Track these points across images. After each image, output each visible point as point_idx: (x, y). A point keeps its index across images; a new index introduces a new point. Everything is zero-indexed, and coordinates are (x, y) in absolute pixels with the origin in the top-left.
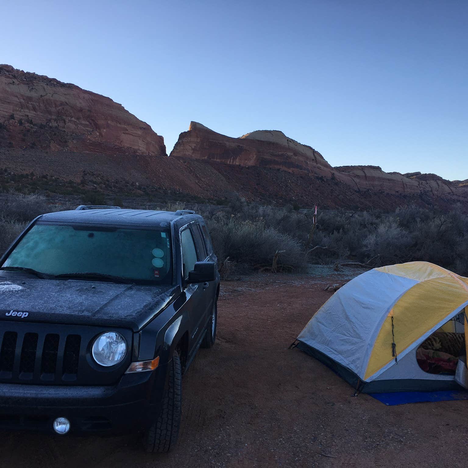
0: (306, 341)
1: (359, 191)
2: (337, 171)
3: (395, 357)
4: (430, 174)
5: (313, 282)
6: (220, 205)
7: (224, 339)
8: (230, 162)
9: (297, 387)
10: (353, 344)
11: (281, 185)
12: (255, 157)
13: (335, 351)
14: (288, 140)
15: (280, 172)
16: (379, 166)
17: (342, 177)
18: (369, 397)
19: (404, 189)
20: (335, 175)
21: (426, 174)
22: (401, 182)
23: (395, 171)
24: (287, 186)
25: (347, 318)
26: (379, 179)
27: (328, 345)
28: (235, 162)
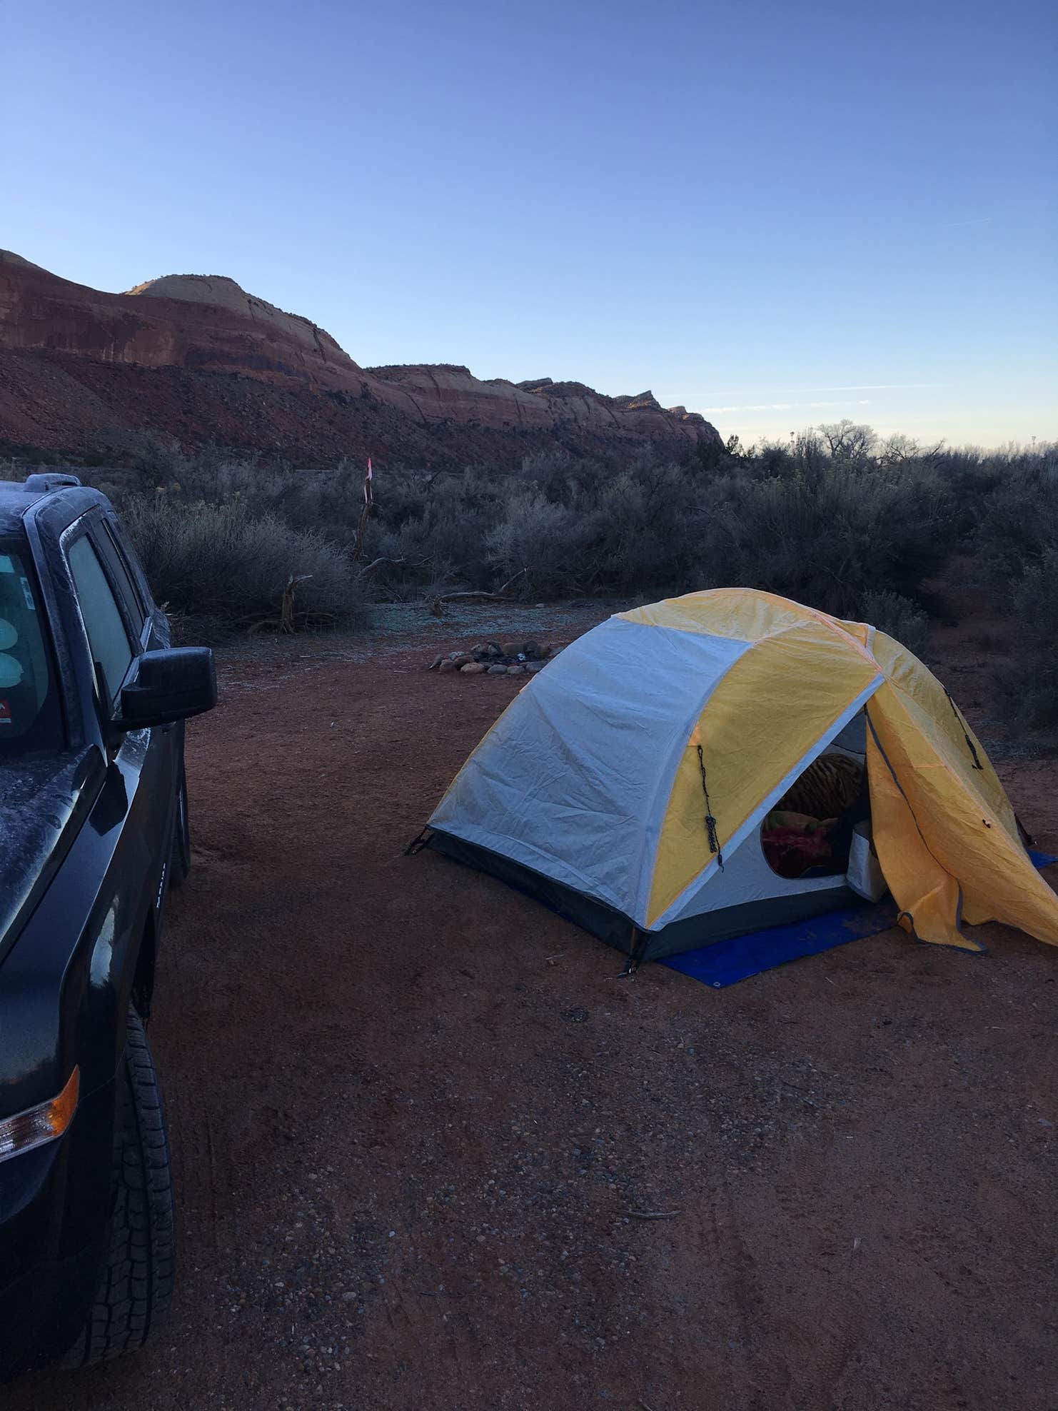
0: (453, 828)
1: (425, 425)
2: (373, 378)
3: (717, 854)
4: (570, 383)
5: (392, 650)
6: (96, 466)
7: (210, 848)
8: (107, 357)
9: (465, 973)
10: (600, 829)
11: (243, 413)
12: (171, 342)
13: (546, 850)
14: (249, 301)
15: (238, 382)
16: (464, 367)
17: (387, 392)
18: (665, 972)
19: (520, 417)
20: (369, 389)
21: (562, 383)
22: (512, 401)
23: (500, 378)
24: (259, 415)
25: (569, 757)
26: (468, 394)
27: (520, 836)
28: (121, 355)
